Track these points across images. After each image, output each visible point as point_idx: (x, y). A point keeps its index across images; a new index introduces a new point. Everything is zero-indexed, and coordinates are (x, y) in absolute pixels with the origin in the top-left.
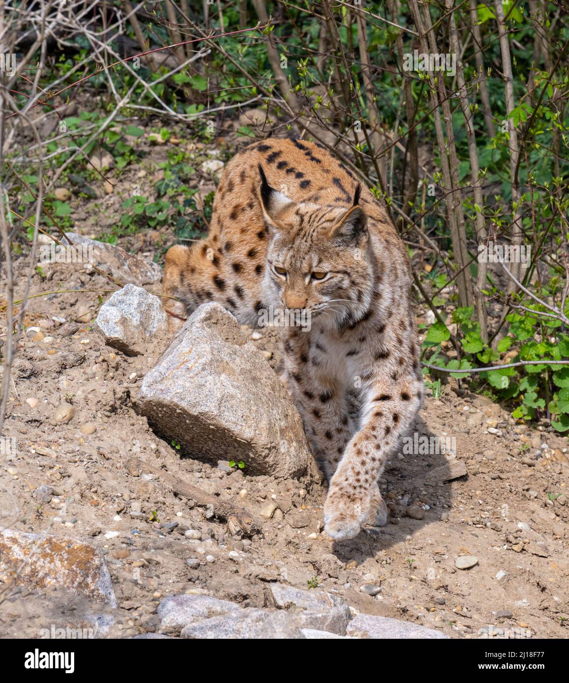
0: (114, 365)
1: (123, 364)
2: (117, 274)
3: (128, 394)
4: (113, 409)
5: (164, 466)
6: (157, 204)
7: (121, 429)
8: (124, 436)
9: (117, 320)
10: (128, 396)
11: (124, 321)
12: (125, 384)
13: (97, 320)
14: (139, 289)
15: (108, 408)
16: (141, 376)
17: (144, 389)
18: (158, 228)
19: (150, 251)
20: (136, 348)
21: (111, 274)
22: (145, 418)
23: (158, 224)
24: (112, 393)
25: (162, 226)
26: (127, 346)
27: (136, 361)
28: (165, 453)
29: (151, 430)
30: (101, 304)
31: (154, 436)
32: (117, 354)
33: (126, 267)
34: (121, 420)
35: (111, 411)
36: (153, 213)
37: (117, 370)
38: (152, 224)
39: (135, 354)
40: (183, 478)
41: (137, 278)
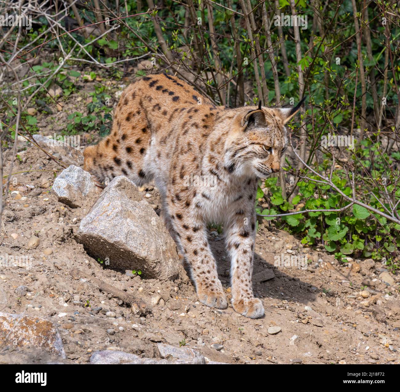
0: (63, 213)
1: (69, 213)
2: (65, 159)
3: (72, 231)
4: (63, 240)
5: (93, 274)
6: (89, 117)
7: (68, 252)
8: (69, 256)
9: (65, 187)
10: (72, 232)
11: (69, 187)
12: (70, 225)
13: (53, 186)
14: (78, 168)
15: (60, 239)
16: (79, 220)
17: (81, 227)
18: (89, 131)
19: (84, 145)
20: (77, 203)
21: (61, 159)
22: (82, 245)
23: (89, 129)
24: (62, 230)
25: (92, 130)
26: (71, 202)
27: (77, 211)
28: (94, 266)
29: (86, 252)
30: (55, 177)
31: (87, 256)
32: (65, 207)
33: (70, 155)
34: (68, 246)
35: (61, 241)
36: (86, 122)
37: (65, 216)
38: (86, 129)
39: (75, 207)
40: (105, 281)
41: (77, 162)
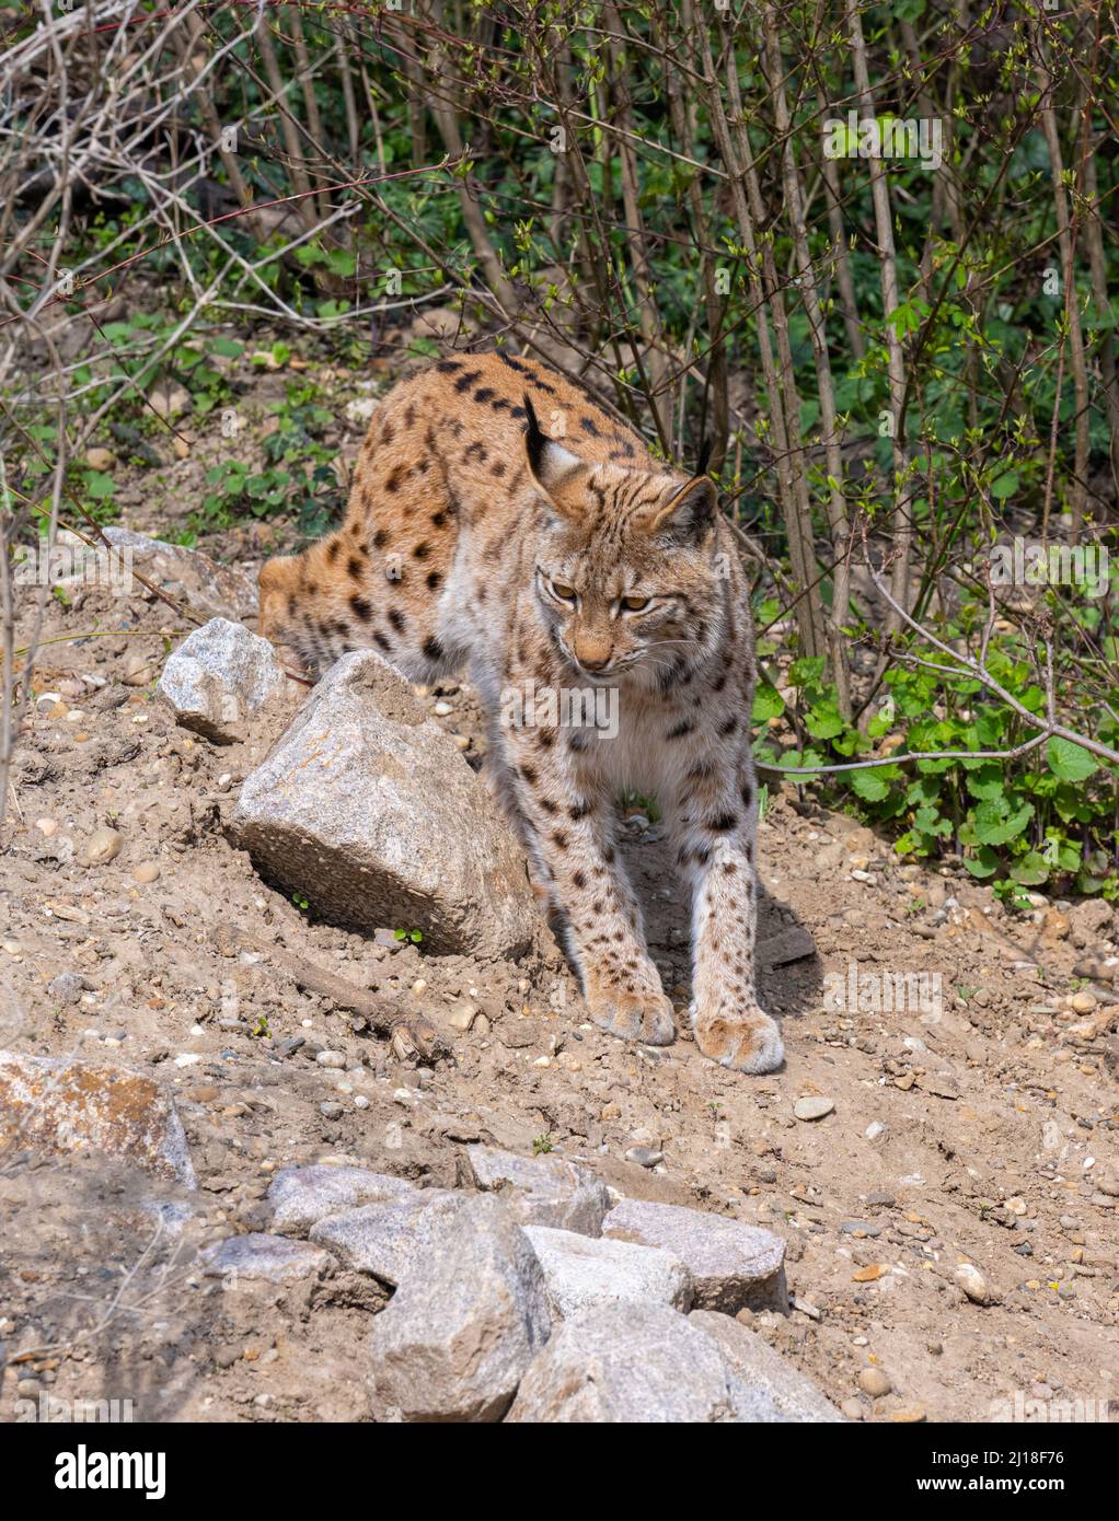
0: (191, 759)
1: (208, 759)
2: (196, 599)
3: (216, 811)
4: (190, 839)
5: (279, 939)
6: (267, 477)
7: (204, 873)
8: (209, 886)
9: (196, 681)
10: (217, 815)
11: (208, 683)
12: (211, 795)
13: (161, 680)
14: (235, 627)
15: (181, 836)
16: (239, 780)
17: (244, 802)
18: (269, 518)
19: (254, 559)
20: (231, 731)
21: (185, 600)
22: (246, 854)
23: (268, 512)
24: (188, 810)
25: (276, 515)
26: (214, 727)
27: (231, 754)
28: (282, 916)
29: (257, 875)
30: (168, 652)
31: (261, 886)
32: (197, 741)
33: (212, 588)
34: (204, 858)
35: (185, 842)
36: (260, 492)
37: (196, 769)
38: (259, 511)
39: (227, 741)
40: (313, 960)
41: (232, 607)
